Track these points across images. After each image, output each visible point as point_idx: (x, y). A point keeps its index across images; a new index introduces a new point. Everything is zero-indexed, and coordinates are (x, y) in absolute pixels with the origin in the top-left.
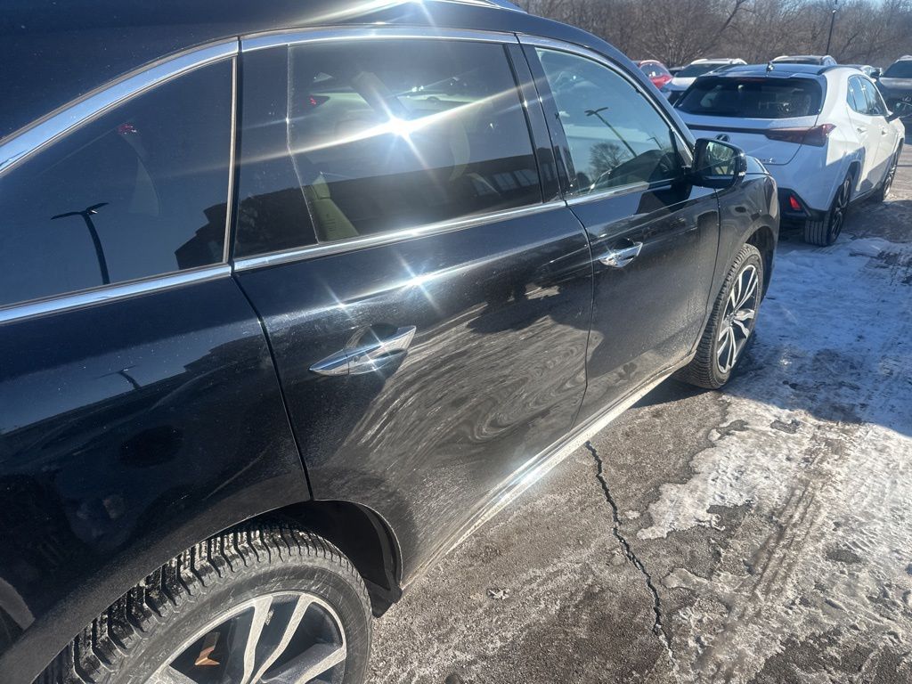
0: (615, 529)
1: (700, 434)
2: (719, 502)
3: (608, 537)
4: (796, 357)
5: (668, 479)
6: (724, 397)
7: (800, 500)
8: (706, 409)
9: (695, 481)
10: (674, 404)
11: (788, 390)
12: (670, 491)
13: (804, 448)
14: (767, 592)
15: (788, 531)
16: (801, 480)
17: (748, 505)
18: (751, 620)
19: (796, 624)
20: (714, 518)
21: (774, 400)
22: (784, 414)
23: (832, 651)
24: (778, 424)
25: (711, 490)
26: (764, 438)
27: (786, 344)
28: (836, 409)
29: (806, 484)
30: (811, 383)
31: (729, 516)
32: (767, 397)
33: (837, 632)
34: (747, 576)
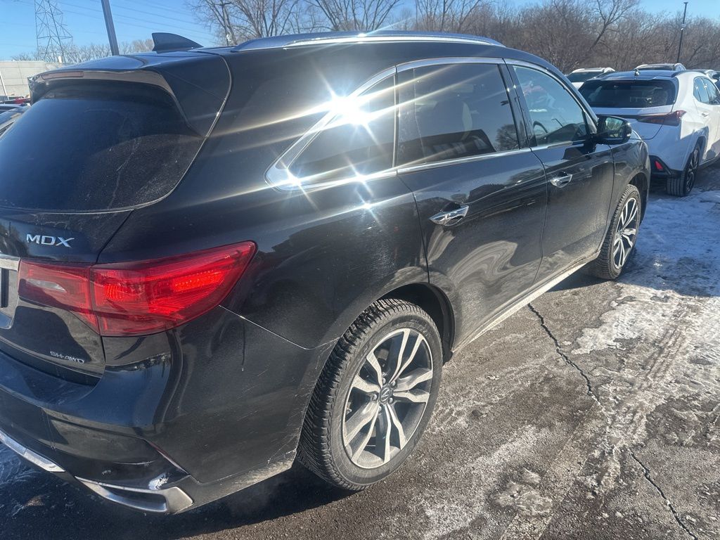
0: (558, 350)
1: (605, 303)
2: (620, 336)
3: (554, 353)
4: (665, 262)
5: (586, 325)
6: (618, 284)
7: (672, 335)
8: (607, 290)
9: (604, 327)
10: (586, 288)
11: (661, 280)
12: (589, 332)
13: (673, 310)
14: (654, 377)
15: (666, 350)
16: (672, 326)
17: (639, 338)
18: (646, 389)
19: (673, 391)
20: (618, 345)
21: (652, 284)
22: (659, 293)
23: (696, 403)
24: (655, 298)
25: (615, 331)
26: (646, 305)
27: (658, 255)
28: (694, 290)
29: (676, 327)
30: (676, 276)
31: (628, 344)
32: (648, 284)
33: (698, 395)
34: (641, 370)
